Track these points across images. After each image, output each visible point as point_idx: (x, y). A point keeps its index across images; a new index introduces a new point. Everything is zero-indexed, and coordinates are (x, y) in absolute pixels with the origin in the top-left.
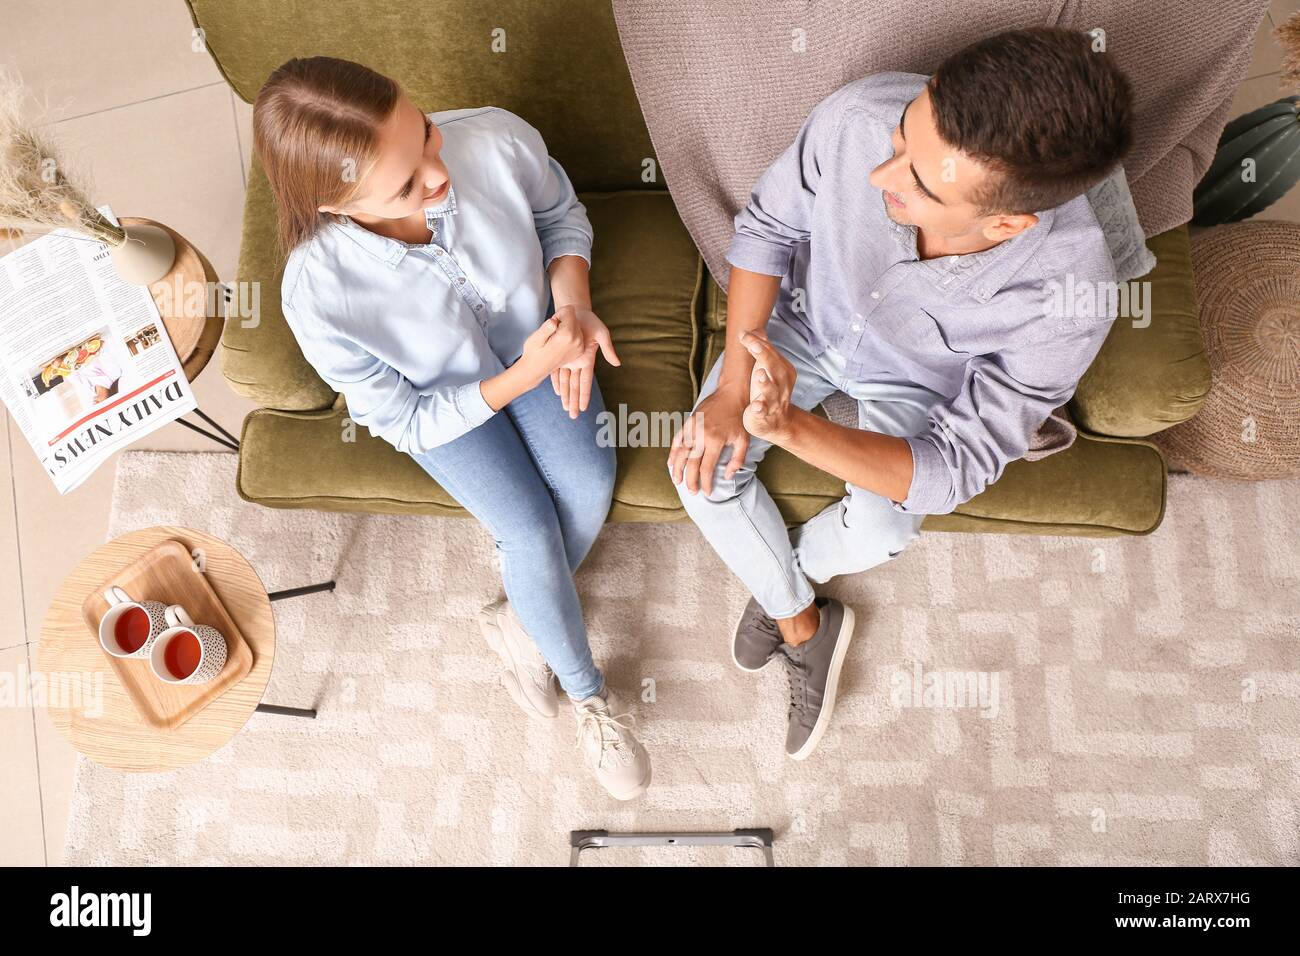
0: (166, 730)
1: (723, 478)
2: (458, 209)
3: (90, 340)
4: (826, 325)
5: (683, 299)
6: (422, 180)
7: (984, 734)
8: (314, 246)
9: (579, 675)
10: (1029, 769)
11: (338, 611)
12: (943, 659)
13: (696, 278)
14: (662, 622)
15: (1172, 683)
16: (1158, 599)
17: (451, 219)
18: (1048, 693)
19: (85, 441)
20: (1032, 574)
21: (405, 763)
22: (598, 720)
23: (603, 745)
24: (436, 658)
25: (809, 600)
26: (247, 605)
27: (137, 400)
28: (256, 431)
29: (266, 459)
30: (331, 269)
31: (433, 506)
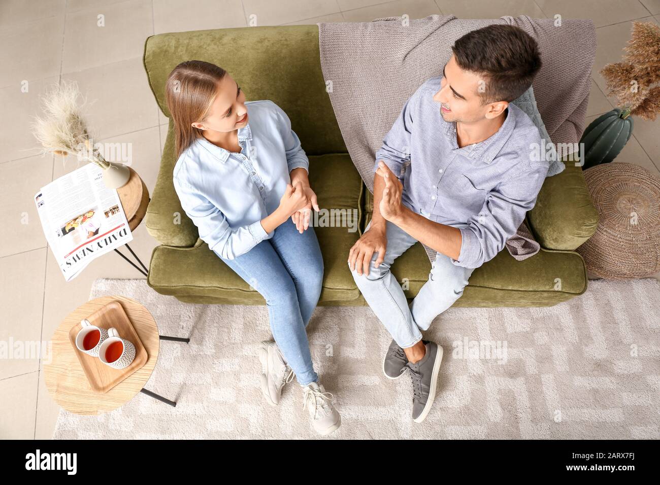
0: (102, 393)
1: (374, 267)
2: (252, 138)
3: (88, 212)
4: (420, 198)
5: (354, 198)
6: (236, 112)
7: (514, 410)
8: (189, 152)
9: (307, 374)
10: (539, 429)
11: (190, 352)
12: (489, 372)
13: (360, 190)
14: (348, 356)
15: (607, 383)
16: (593, 340)
17: (249, 143)
18: (544, 389)
19: (81, 255)
20: (529, 329)
21: (219, 430)
22: (315, 395)
23: (316, 406)
24: (237, 375)
25: (420, 338)
26: (146, 332)
27: (106, 237)
28: (158, 255)
29: (162, 267)
30: (197, 163)
31: (238, 290)
